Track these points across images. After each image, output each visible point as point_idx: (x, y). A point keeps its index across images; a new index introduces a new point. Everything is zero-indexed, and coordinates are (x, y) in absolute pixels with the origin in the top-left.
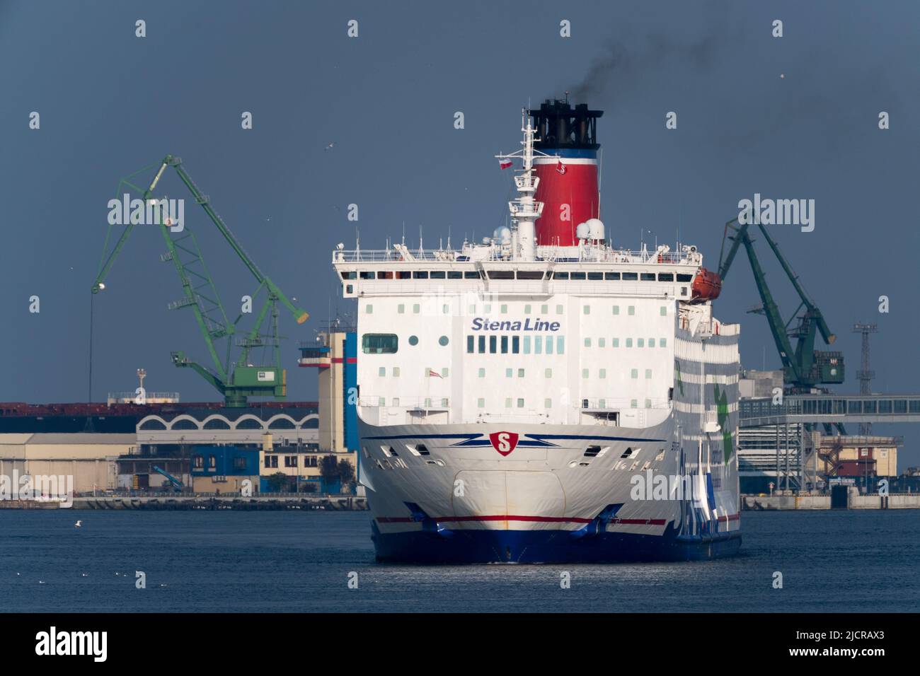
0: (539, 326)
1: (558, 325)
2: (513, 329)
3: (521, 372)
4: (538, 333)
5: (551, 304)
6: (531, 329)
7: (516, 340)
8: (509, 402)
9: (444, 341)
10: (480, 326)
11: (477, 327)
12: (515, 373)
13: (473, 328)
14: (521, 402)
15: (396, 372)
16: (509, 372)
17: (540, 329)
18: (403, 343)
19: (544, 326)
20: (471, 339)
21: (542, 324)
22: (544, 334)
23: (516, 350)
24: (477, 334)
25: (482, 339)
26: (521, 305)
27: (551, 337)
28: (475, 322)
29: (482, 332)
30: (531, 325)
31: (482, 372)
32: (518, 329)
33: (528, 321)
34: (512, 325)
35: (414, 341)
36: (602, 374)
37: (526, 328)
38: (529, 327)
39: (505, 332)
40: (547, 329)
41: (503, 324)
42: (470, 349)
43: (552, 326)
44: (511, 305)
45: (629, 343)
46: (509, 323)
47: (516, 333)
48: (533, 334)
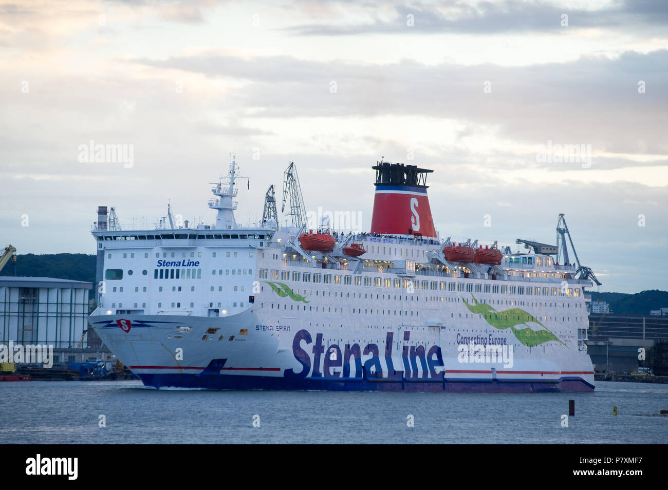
0: (189, 264)
1: (199, 263)
2: (177, 266)
3: (180, 289)
4: (189, 267)
5: (196, 253)
6: (185, 266)
7: (178, 271)
8: (173, 305)
9: (145, 272)
10: (161, 264)
11: (159, 265)
12: (177, 289)
13: (158, 266)
14: (179, 305)
15: (121, 289)
16: (174, 288)
17: (190, 265)
18: (125, 274)
19: (192, 264)
20: (156, 271)
21: (191, 263)
22: (191, 268)
23: (178, 277)
24: (159, 269)
25: (162, 271)
26: (181, 252)
27: (195, 269)
28: (159, 262)
29: (162, 267)
30: (186, 263)
31: (161, 289)
32: (179, 266)
33: (184, 261)
34: (176, 263)
35: (130, 273)
36: (220, 289)
37: (183, 265)
38: (185, 264)
39: (173, 267)
40: (193, 265)
41: (172, 263)
42: (156, 277)
43: (196, 263)
44: (176, 252)
45: (234, 271)
46: (175, 263)
47: (178, 268)
48: (186, 268)
